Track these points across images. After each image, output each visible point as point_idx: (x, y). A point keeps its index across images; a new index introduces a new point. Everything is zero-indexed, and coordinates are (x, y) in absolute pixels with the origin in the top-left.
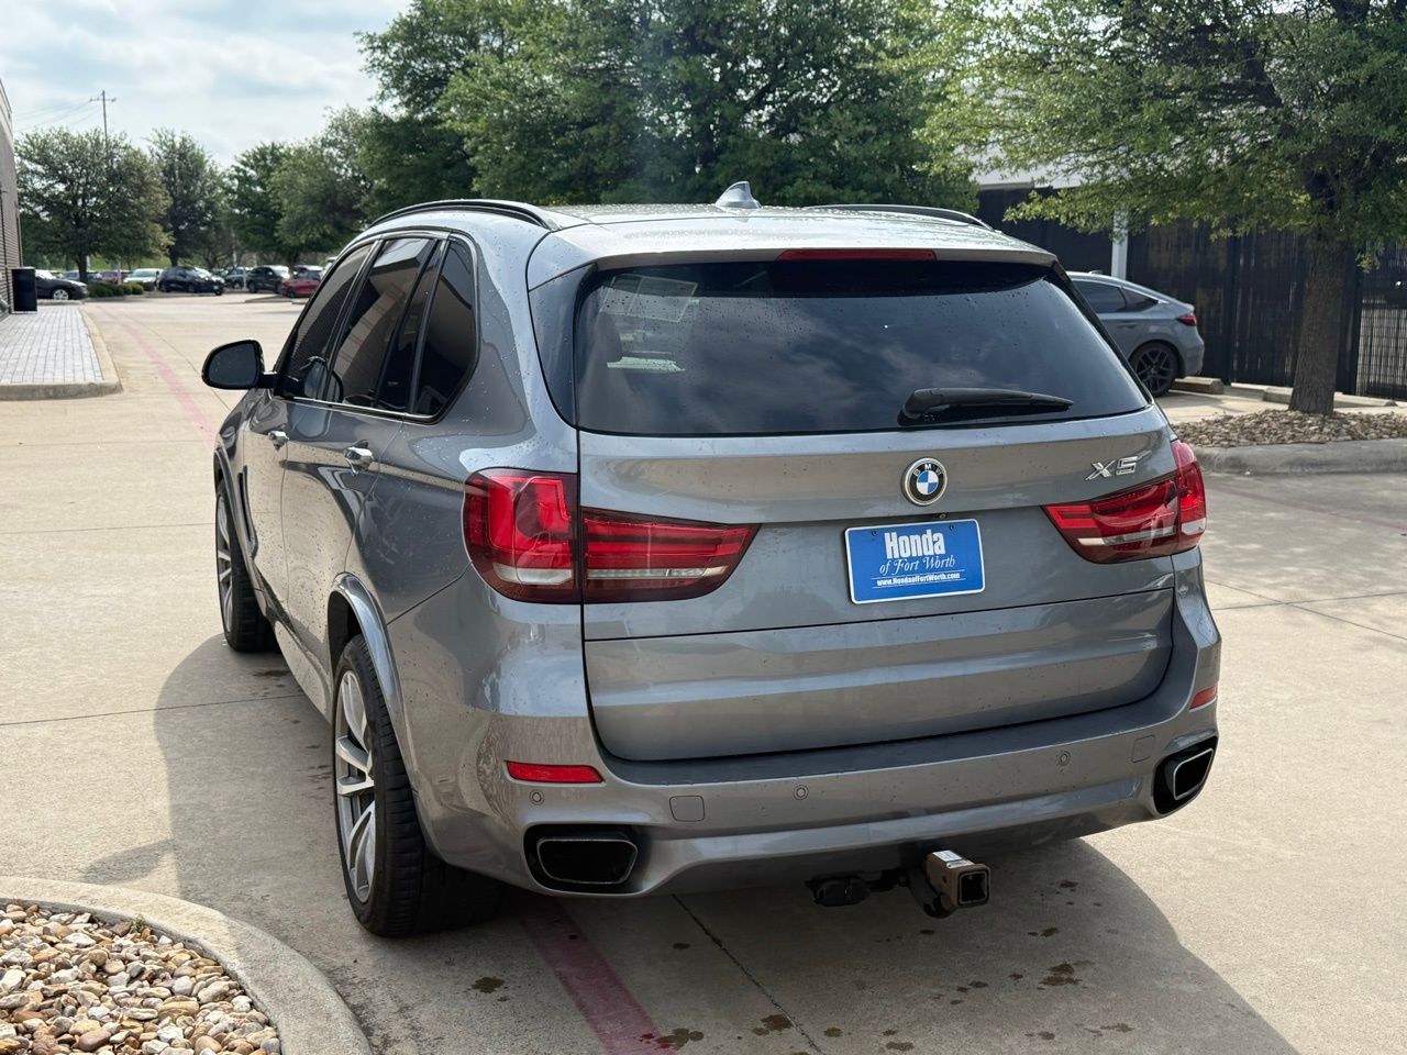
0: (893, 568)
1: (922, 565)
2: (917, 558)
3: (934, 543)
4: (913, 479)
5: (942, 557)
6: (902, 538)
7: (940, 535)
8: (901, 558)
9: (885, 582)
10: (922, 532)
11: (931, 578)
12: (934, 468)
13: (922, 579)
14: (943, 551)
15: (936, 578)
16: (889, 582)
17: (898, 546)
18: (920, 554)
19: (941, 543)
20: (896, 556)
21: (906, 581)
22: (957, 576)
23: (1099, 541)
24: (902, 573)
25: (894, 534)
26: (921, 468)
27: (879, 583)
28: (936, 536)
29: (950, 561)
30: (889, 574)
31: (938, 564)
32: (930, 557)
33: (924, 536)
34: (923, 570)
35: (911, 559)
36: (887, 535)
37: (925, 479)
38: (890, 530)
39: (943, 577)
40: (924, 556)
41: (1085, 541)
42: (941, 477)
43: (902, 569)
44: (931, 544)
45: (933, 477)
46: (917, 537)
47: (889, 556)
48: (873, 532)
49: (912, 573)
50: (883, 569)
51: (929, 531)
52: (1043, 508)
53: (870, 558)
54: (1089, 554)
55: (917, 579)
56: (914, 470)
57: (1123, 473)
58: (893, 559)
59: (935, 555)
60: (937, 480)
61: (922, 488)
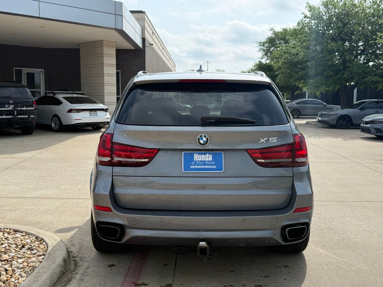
0: (195, 163)
2: (203, 161)
3: (209, 157)
4: (199, 139)
5: (211, 161)
6: (199, 155)
7: (211, 156)
8: (198, 160)
9: (193, 167)
10: (205, 154)
11: (207, 167)
12: (205, 136)
13: (204, 167)
14: (211, 160)
15: (208, 167)
16: (194, 167)
17: (197, 157)
18: (204, 160)
19: (211, 157)
20: (197, 160)
21: (199, 167)
22: (215, 167)
23: (263, 161)
24: (198, 165)
25: (197, 154)
26: (201, 136)
27: (191, 167)
28: (210, 155)
29: (213, 163)
30: (194, 165)
31: (209, 163)
32: (207, 161)
33: (206, 155)
34: (204, 164)
35: (201, 161)
36: (195, 154)
37: (202, 139)
38: (196, 153)
39: (211, 167)
40: (205, 161)
41: (259, 161)
42: (207, 139)
44: (208, 157)
45: (205, 139)
46: (204, 155)
47: (195, 160)
48: (191, 153)
49: (201, 165)
50: (192, 163)
51: (208, 154)
52: (246, 150)
53: (189, 160)
54: (260, 164)
55: (202, 167)
56: (199, 137)
57: (271, 142)
58: (196, 161)
59: (209, 161)
60: (206, 140)
61: (202, 142)
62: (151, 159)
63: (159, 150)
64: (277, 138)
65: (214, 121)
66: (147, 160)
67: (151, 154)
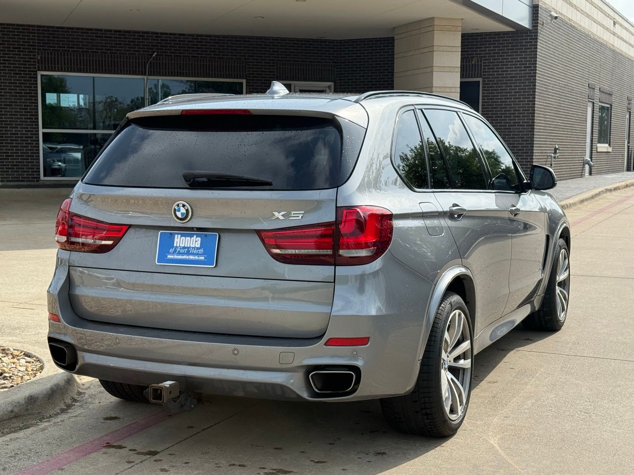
0: (175, 251)
1: (188, 251)
3: (196, 242)
4: (175, 209)
5: (198, 248)
6: (182, 238)
8: (180, 246)
9: (171, 256)
10: (191, 236)
11: (191, 257)
12: (184, 206)
13: (187, 257)
14: (199, 246)
15: (194, 258)
16: (173, 257)
17: (180, 241)
18: (189, 246)
19: (199, 242)
20: (178, 245)
21: (180, 257)
23: (279, 251)
24: (179, 253)
25: (179, 236)
26: (178, 205)
27: (168, 256)
28: (198, 238)
29: (201, 251)
30: (173, 253)
31: (196, 251)
32: (193, 248)
33: (192, 238)
34: (188, 253)
35: (184, 248)
36: (176, 236)
38: (178, 234)
39: (197, 258)
41: (275, 251)
43: (179, 251)
44: (194, 242)
45: (183, 210)
46: (189, 238)
47: (175, 245)
48: (171, 234)
49: (183, 254)
50: (171, 250)
51: (195, 236)
52: (258, 232)
53: (167, 245)
54: (276, 257)
55: (185, 257)
56: (175, 206)
57: (293, 218)
58: (176, 247)
59: (195, 247)
60: (185, 212)
61: (179, 214)
62: (117, 241)
63: (130, 226)
64: (303, 212)
65: (205, 179)
66: (110, 242)
67: (118, 232)
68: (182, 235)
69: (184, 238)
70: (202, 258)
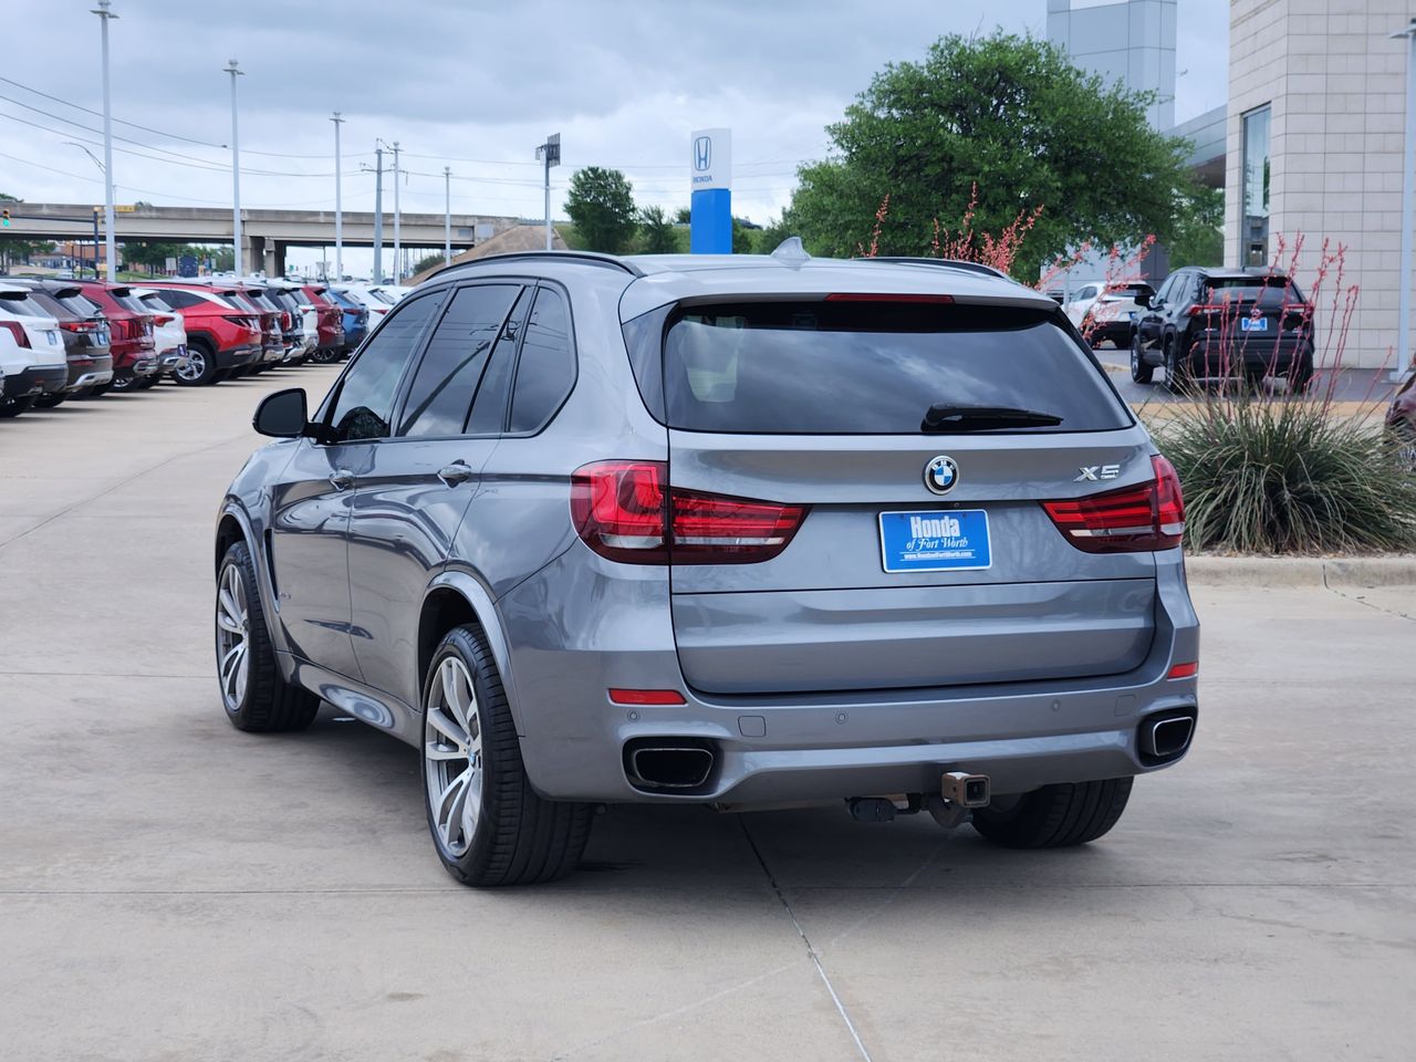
0: (917, 546)
1: (941, 545)
2: (937, 538)
3: (951, 527)
5: (957, 539)
6: (924, 522)
8: (923, 537)
9: (911, 556)
10: (940, 517)
12: (949, 464)
13: (941, 555)
14: (958, 534)
15: (953, 555)
16: (914, 556)
17: (921, 527)
18: (939, 536)
19: (957, 527)
20: (920, 536)
21: (928, 556)
23: (1087, 533)
24: (925, 548)
25: (919, 518)
28: (952, 521)
29: (964, 542)
30: (914, 550)
31: (954, 544)
32: (947, 538)
33: (942, 521)
34: (941, 548)
35: (932, 539)
36: (912, 519)
37: (941, 472)
38: (915, 515)
39: (958, 554)
41: (1076, 533)
42: (954, 471)
43: (924, 546)
44: (949, 527)
45: (948, 472)
46: (937, 521)
48: (902, 515)
49: (932, 550)
50: (910, 545)
51: (947, 517)
52: (1040, 503)
53: (901, 536)
54: (1079, 543)
55: (937, 555)
56: (933, 465)
57: (1106, 477)
58: (918, 539)
59: (952, 536)
60: (951, 474)
61: (940, 480)
62: (789, 535)
63: (810, 507)
64: (1117, 466)
66: (778, 541)
68: (924, 517)
69: (927, 521)
70: (968, 554)
